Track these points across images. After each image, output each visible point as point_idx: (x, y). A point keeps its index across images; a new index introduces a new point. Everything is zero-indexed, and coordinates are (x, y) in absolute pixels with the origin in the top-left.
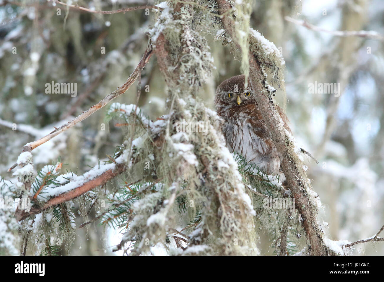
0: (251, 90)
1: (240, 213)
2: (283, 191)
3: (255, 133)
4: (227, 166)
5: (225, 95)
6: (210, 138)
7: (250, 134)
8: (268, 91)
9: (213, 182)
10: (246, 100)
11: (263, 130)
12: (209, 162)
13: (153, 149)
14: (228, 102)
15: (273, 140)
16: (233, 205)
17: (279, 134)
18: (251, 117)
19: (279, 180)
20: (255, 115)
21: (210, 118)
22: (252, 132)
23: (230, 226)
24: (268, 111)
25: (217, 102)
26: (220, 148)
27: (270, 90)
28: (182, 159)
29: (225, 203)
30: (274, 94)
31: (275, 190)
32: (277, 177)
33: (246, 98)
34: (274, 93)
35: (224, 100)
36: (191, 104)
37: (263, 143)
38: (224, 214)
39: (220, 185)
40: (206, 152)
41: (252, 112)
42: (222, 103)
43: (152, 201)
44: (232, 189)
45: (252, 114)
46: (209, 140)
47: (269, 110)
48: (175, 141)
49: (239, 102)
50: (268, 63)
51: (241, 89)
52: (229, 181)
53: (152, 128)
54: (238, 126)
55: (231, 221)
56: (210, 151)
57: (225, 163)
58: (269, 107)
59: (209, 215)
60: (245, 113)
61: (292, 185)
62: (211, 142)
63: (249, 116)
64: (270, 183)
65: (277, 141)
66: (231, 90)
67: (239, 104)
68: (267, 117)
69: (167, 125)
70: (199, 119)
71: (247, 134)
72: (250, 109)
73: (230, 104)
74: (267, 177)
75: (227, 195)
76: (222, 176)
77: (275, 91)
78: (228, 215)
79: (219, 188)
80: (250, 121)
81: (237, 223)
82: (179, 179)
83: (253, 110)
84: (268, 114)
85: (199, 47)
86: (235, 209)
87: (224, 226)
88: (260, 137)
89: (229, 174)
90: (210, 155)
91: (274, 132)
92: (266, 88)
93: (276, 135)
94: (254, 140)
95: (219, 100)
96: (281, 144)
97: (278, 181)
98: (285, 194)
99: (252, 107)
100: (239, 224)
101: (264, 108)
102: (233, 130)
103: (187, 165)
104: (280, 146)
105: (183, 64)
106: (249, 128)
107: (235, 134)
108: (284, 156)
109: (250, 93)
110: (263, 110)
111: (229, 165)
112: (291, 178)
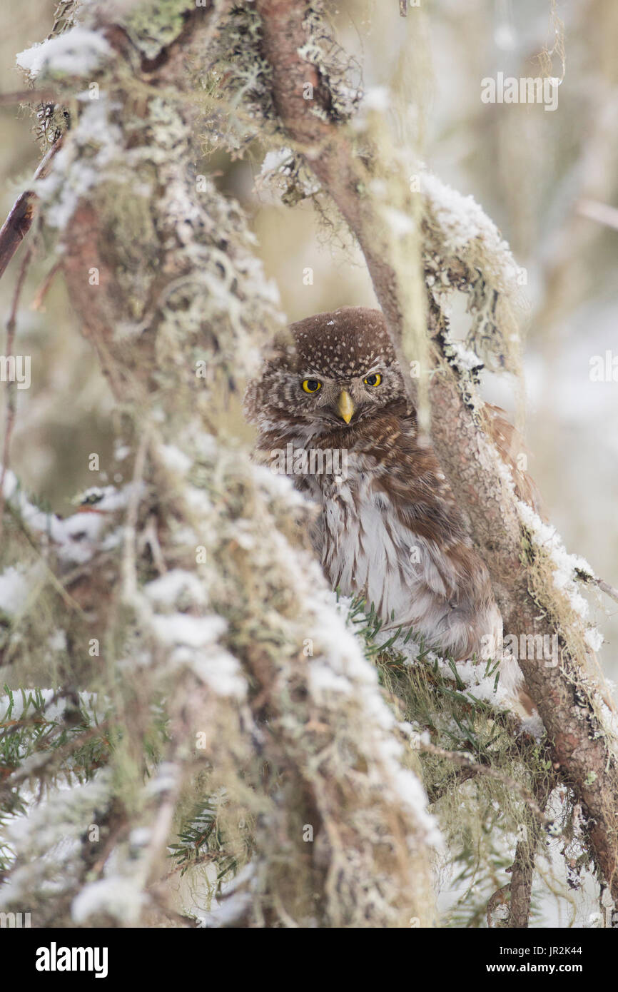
0: (384, 364)
1: (391, 848)
2: (515, 720)
3: (406, 524)
4: (342, 685)
5: (289, 385)
6: (276, 583)
7: (389, 530)
8: (455, 368)
9: (290, 741)
10: (371, 404)
11: (435, 510)
12: (275, 672)
13: (67, 620)
14: (306, 411)
15: (476, 541)
16: (367, 822)
17: (496, 521)
18: (388, 467)
19: (497, 681)
20: (399, 458)
21: (271, 507)
22: (397, 522)
23: (363, 900)
24: (456, 441)
25: (258, 411)
26: (312, 613)
27: (462, 366)
28: (186, 675)
29: (339, 818)
30: (478, 377)
31: (483, 717)
32: (487, 669)
33: (371, 397)
34: (477, 374)
35: (286, 403)
36: (203, 458)
37: (441, 560)
38: (339, 860)
39: (318, 752)
40: (263, 634)
41: (388, 450)
42: (280, 414)
43: (76, 817)
44: (362, 765)
45: (390, 455)
46: (271, 587)
47: (461, 437)
48: (158, 609)
49: (348, 411)
50: (456, 274)
51: (352, 365)
52: (351, 733)
53: (60, 545)
54: (343, 505)
55: (365, 882)
56: (280, 632)
57: (338, 674)
58: (461, 429)
59: (281, 859)
60: (364, 456)
61: (550, 703)
62: (278, 596)
63: (382, 466)
64: (464, 694)
65: (491, 548)
66: (314, 368)
67: (348, 418)
68: (454, 460)
69: (122, 545)
70: (234, 514)
71: (377, 530)
72: (381, 437)
73: (310, 417)
74: (455, 670)
75: (346, 790)
76: (323, 720)
77: (480, 367)
78: (349, 859)
79: (314, 763)
80: (383, 483)
81: (386, 886)
82: (183, 751)
83: (391, 440)
84: (459, 453)
85: (223, 245)
86: (375, 838)
87: (341, 901)
88: (424, 539)
89: (352, 712)
90: (278, 644)
91: (482, 515)
92: (450, 359)
93: (488, 526)
94: (403, 551)
95: (264, 403)
96: (505, 555)
97: (496, 687)
98: (522, 732)
99: (389, 428)
100: (392, 891)
101: (442, 431)
102: (326, 520)
103: (207, 698)
104: (503, 563)
105: (170, 316)
106: (383, 508)
107: (334, 532)
108: (517, 598)
109: (381, 376)
110: (440, 436)
111: (351, 680)
112: (545, 678)
